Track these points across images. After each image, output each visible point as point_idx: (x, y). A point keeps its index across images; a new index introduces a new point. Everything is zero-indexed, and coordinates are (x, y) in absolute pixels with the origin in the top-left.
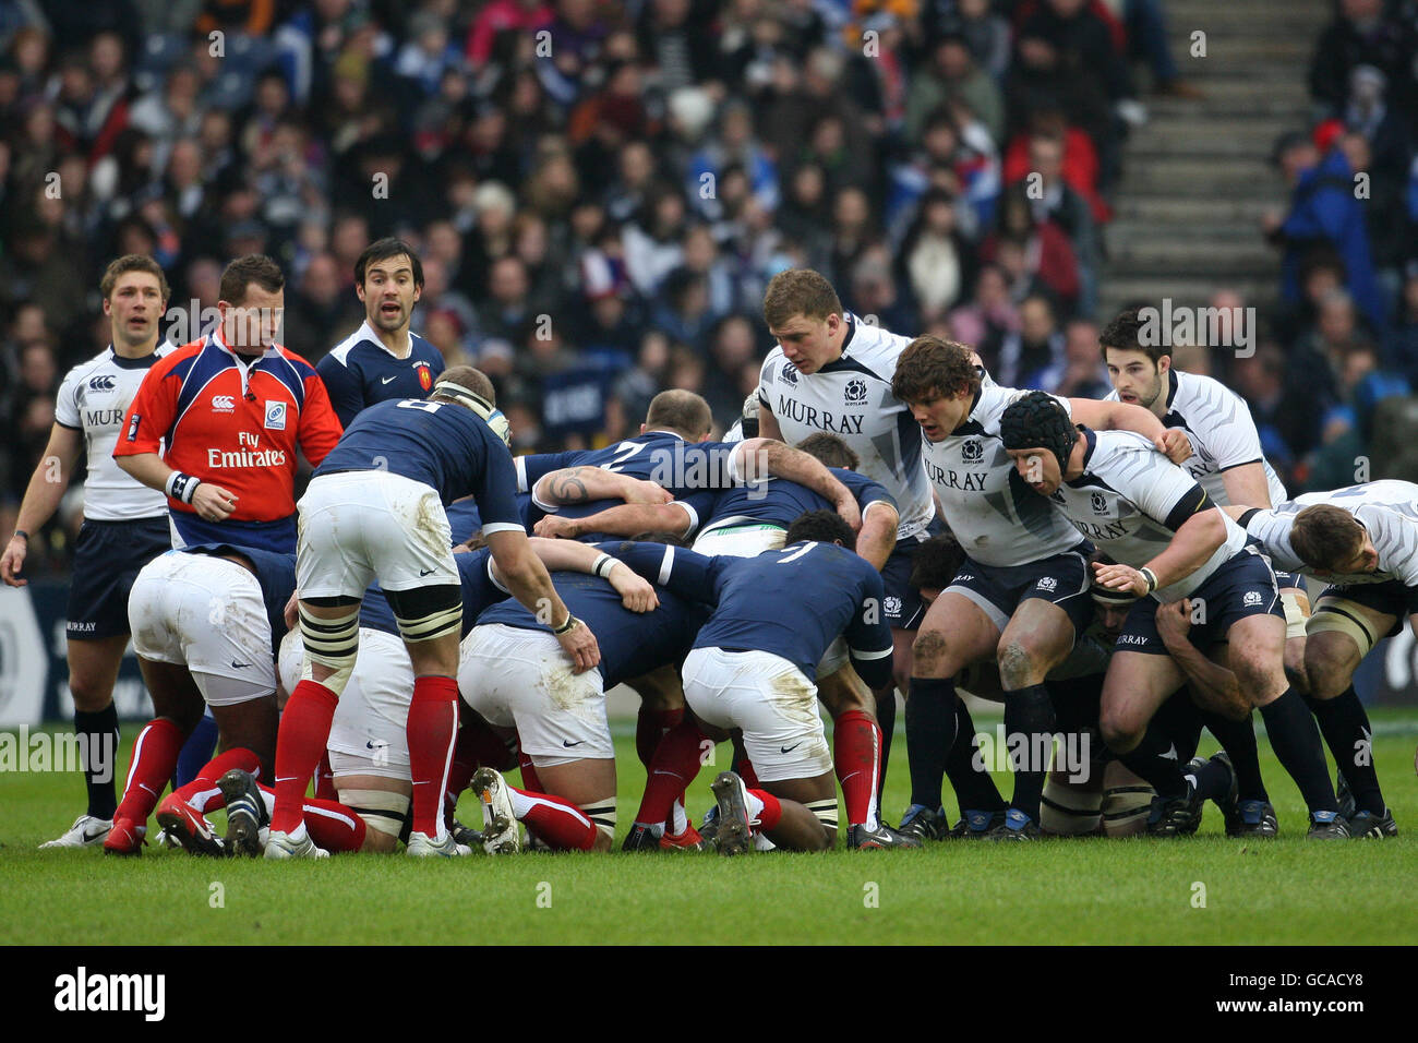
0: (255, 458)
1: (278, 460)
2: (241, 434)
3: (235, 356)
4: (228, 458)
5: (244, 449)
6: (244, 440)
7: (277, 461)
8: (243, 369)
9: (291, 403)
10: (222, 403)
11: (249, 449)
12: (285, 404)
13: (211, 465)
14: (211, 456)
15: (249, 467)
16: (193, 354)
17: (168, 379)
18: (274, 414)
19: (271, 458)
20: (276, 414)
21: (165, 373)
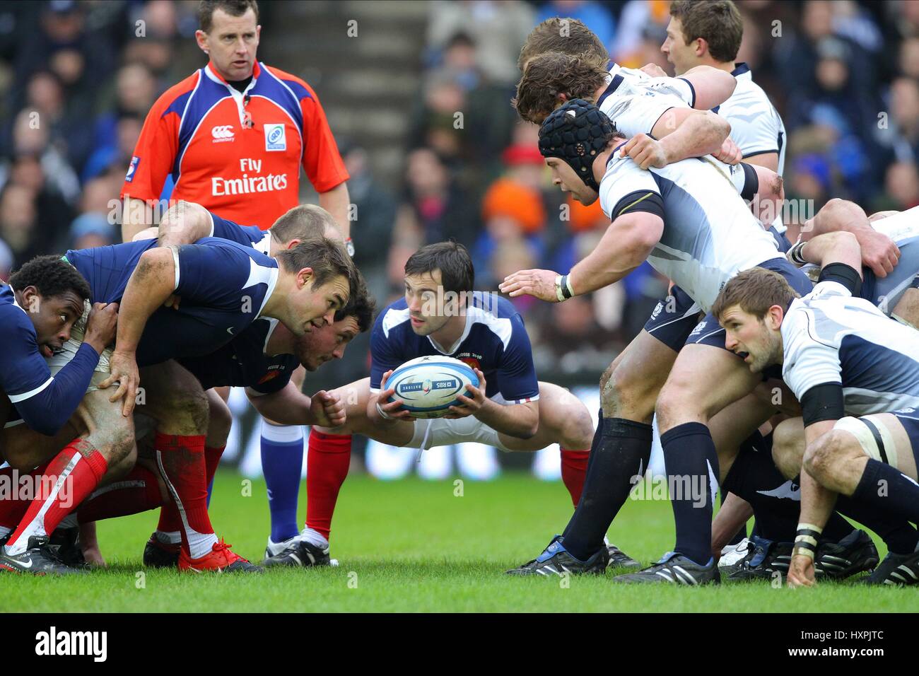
0: (256, 184)
1: (282, 184)
2: (242, 161)
3: (229, 87)
4: (230, 185)
5: (245, 176)
6: (247, 167)
7: (280, 185)
8: (238, 97)
9: (290, 125)
10: (222, 134)
11: (252, 174)
12: (283, 126)
13: (215, 193)
14: (215, 185)
15: (251, 193)
16: (188, 90)
17: (167, 116)
18: (274, 137)
19: (276, 182)
20: (276, 136)
21: (163, 111)
